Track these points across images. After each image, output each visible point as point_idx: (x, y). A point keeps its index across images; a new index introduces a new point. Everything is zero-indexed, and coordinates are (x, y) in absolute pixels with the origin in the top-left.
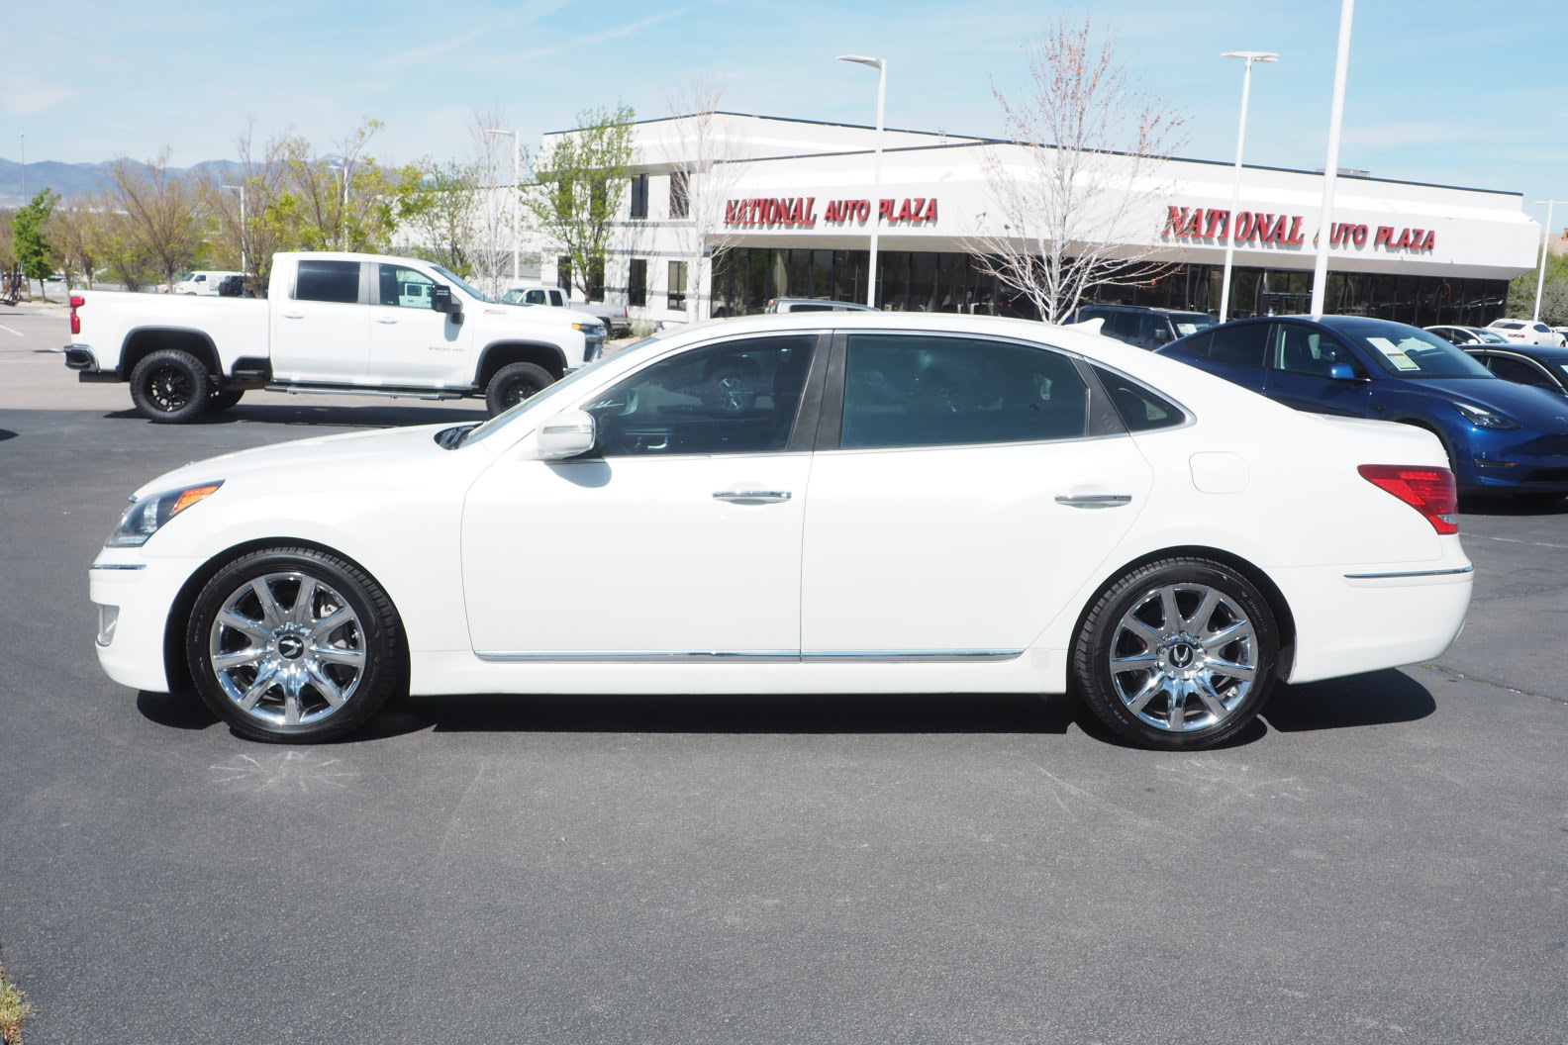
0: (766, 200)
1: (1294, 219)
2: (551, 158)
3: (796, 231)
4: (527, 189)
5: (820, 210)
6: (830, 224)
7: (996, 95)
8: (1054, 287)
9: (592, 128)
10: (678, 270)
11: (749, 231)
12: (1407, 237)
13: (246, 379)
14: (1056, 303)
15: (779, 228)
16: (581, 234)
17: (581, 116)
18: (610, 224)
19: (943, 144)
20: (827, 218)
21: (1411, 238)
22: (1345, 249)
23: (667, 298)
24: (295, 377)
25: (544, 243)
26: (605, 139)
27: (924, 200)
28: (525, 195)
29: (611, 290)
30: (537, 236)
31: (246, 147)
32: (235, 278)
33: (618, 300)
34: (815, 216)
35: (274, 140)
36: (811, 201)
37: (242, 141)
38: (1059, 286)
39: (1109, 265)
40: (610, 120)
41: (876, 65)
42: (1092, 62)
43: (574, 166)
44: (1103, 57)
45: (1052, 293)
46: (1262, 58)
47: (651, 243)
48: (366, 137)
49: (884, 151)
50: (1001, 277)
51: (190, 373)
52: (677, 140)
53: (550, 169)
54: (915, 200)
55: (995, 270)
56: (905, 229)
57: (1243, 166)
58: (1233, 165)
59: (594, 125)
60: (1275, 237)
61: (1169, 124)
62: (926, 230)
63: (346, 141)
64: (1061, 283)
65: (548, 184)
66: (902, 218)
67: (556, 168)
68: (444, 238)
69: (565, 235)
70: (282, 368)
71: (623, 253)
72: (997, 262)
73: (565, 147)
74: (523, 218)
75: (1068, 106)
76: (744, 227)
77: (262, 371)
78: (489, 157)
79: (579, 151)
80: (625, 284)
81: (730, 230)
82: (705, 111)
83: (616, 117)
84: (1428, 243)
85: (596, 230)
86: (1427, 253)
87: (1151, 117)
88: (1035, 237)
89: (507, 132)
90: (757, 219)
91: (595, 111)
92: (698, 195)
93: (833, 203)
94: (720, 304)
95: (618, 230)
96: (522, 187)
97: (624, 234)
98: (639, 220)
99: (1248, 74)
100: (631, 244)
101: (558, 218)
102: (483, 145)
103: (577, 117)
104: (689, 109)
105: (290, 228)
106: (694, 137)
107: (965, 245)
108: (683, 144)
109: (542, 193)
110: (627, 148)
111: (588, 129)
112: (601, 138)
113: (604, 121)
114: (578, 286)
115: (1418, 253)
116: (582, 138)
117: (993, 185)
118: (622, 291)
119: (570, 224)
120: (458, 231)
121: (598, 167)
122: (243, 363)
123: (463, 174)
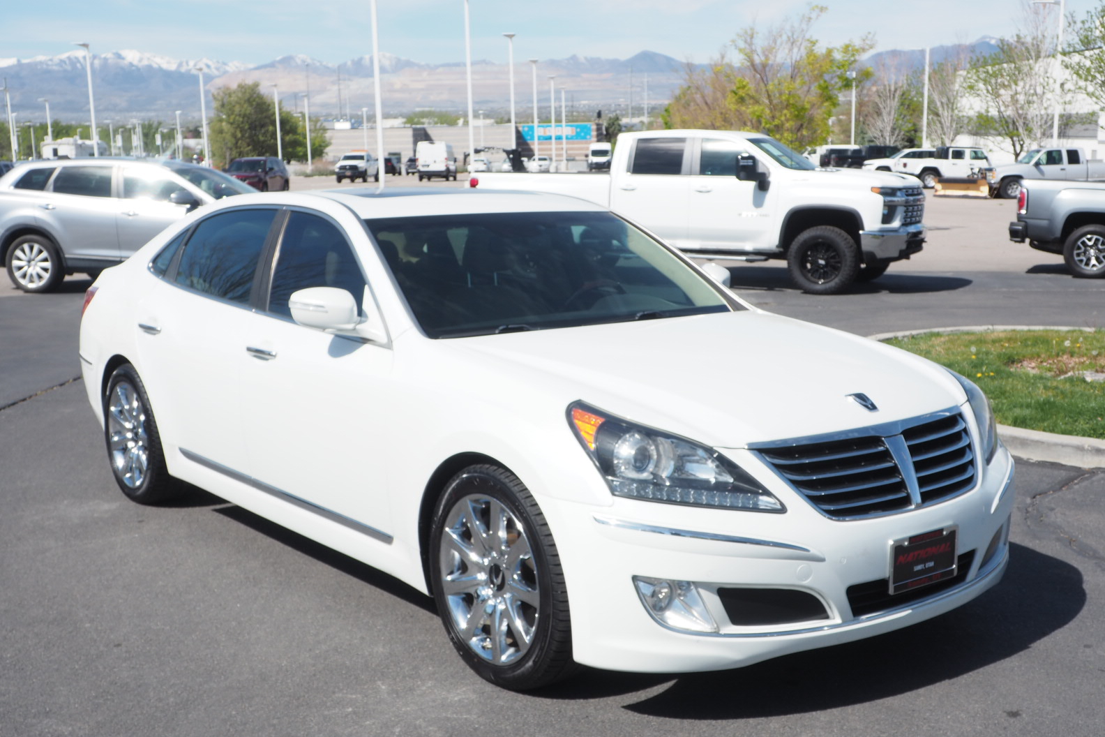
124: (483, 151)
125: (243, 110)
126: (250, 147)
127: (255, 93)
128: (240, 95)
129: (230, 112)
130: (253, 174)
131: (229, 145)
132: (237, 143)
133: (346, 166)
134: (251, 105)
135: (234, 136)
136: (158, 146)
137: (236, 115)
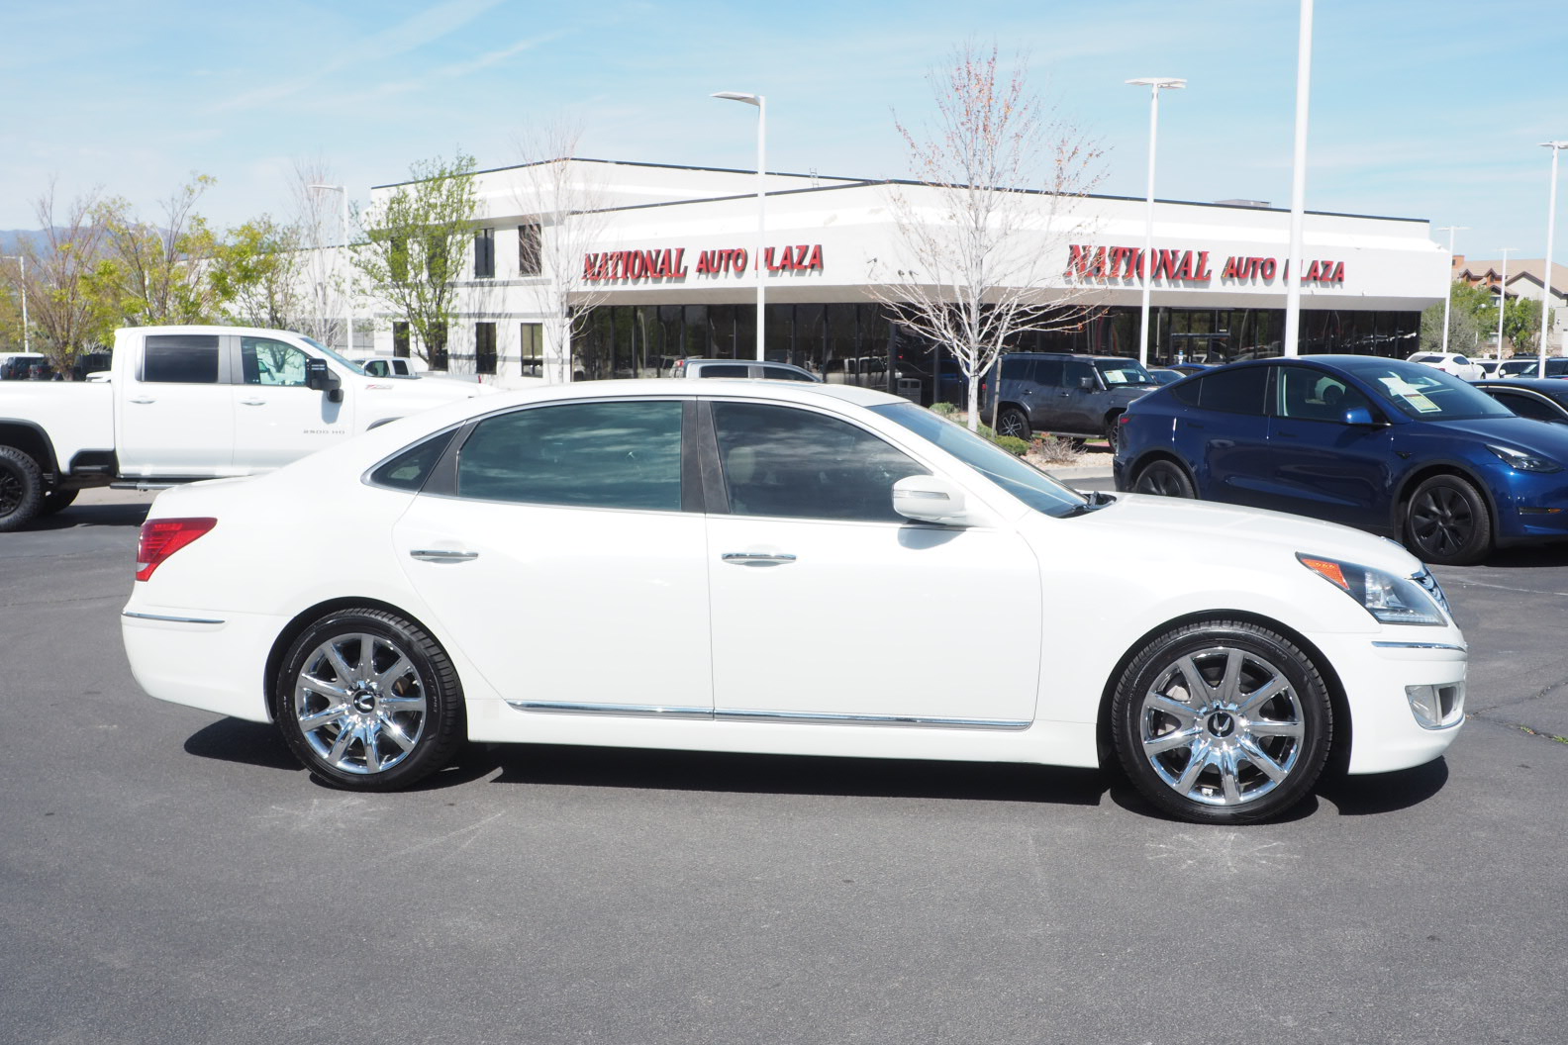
0: (630, 253)
1: (1200, 254)
2: (384, 214)
3: (665, 285)
4: (359, 249)
5: (691, 261)
6: (703, 276)
7: (900, 130)
8: (974, 337)
9: (428, 180)
10: (532, 333)
11: (610, 288)
12: (1316, 270)
13: (86, 476)
14: (977, 353)
15: (646, 282)
16: (420, 297)
17: (415, 167)
18: (452, 285)
19: (816, 186)
20: (700, 270)
21: (1321, 271)
22: (1254, 284)
23: (520, 363)
24: (146, 471)
25: (378, 309)
26: (444, 192)
27: (807, 247)
28: (355, 255)
29: (456, 357)
30: (371, 300)
31: (48, 210)
32: (19, 360)
33: (466, 368)
34: (686, 268)
35: (79, 201)
36: (681, 252)
37: (43, 205)
38: (979, 335)
39: (1031, 310)
40: (448, 171)
41: (754, 102)
42: (1002, 91)
43: (410, 222)
44: (1014, 87)
45: (972, 342)
46: (1169, 84)
47: (501, 304)
48: (195, 195)
49: (767, 194)
50: (915, 327)
51: (20, 472)
52: (531, 190)
53: (383, 226)
54: (797, 247)
55: (909, 320)
56: (788, 280)
57: (1156, 201)
58: (1145, 200)
59: (430, 176)
60: (1181, 274)
61: (1087, 156)
62: (811, 279)
63: (173, 199)
64: (980, 332)
65: (382, 243)
66: (783, 267)
67: (390, 225)
68: (261, 306)
69: (404, 298)
70: (130, 461)
71: (469, 316)
72: (910, 310)
73: (399, 202)
74: (355, 282)
75: (980, 139)
76: (607, 284)
77: (107, 466)
78: (313, 215)
79: (415, 206)
80: (472, 350)
81: (589, 287)
82: (561, 157)
83: (454, 168)
84: (1339, 275)
85: (438, 292)
86: (1338, 286)
87: (1069, 149)
88: (951, 283)
89: (335, 187)
90: (620, 274)
91: (430, 162)
92: (557, 250)
93: (706, 253)
94: (580, 368)
95: (463, 291)
96: (353, 247)
97: (469, 295)
98: (485, 280)
99: (1155, 102)
100: (477, 307)
101: (393, 280)
102: (306, 201)
103: (410, 168)
104: (543, 157)
105: (109, 301)
106: (549, 186)
107: (874, 294)
108: (538, 194)
109: (375, 253)
110: (469, 200)
111: (424, 181)
112: (439, 190)
113: (442, 172)
114: (419, 354)
115: (1328, 287)
116: (418, 191)
117: (903, 229)
118: (470, 358)
119: (405, 285)
120: (278, 297)
121: (437, 222)
122: (83, 458)
123: (281, 235)
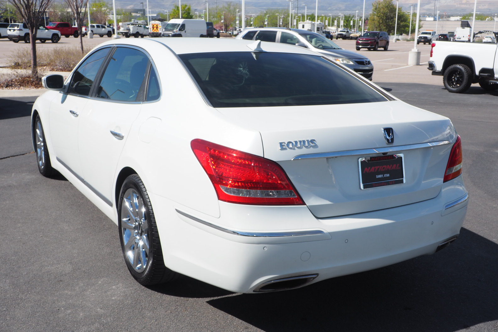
51: (463, 73)
122: (483, 70)
124: (484, 32)
125: (384, 11)
126: (385, 27)
127: (390, 4)
128: (384, 5)
129: (379, 12)
130: (373, 38)
131: (376, 26)
132: (380, 25)
133: (422, 37)
134: (388, 9)
135: (379, 22)
136: (351, 26)
137: (381, 13)
